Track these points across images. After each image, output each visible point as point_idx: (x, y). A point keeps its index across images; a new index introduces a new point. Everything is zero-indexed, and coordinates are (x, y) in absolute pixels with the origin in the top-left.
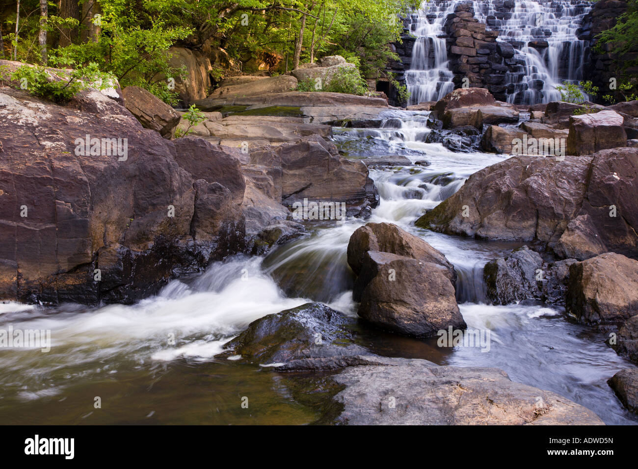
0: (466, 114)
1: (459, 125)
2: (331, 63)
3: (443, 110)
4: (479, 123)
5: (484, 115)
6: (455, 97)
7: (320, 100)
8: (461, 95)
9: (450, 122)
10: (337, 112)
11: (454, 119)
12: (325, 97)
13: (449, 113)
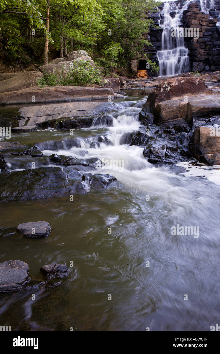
0: (175, 108)
1: (169, 119)
2: (75, 57)
3: (154, 103)
4: (190, 117)
5: (193, 109)
6: (165, 88)
7: (51, 95)
8: (171, 86)
9: (160, 117)
10: (54, 111)
11: (164, 113)
12: (56, 91)
13: (159, 106)
